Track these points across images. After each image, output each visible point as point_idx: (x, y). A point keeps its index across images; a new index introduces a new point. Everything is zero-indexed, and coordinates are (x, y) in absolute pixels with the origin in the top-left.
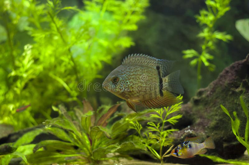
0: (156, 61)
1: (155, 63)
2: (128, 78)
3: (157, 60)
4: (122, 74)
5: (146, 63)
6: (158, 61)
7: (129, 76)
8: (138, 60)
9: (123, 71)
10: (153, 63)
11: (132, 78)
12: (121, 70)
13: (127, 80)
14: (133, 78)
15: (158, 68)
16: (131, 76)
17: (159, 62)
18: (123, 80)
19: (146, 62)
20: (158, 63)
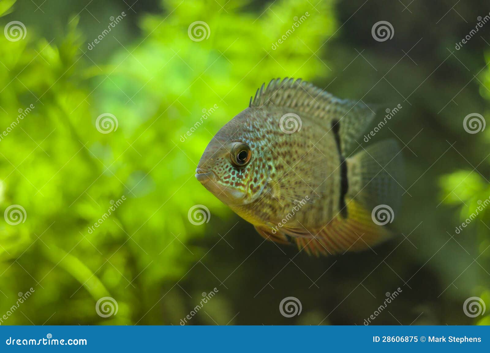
0: (330, 102)
1: (329, 111)
2: (272, 152)
3: (334, 100)
4: (258, 139)
5: (307, 110)
6: (337, 104)
7: (275, 147)
8: (289, 96)
9: (258, 130)
10: (324, 109)
11: (282, 154)
12: (254, 127)
13: (269, 159)
14: (284, 155)
15: (336, 127)
16: (280, 146)
17: (339, 109)
18: (261, 160)
19: (308, 105)
20: (335, 112)
